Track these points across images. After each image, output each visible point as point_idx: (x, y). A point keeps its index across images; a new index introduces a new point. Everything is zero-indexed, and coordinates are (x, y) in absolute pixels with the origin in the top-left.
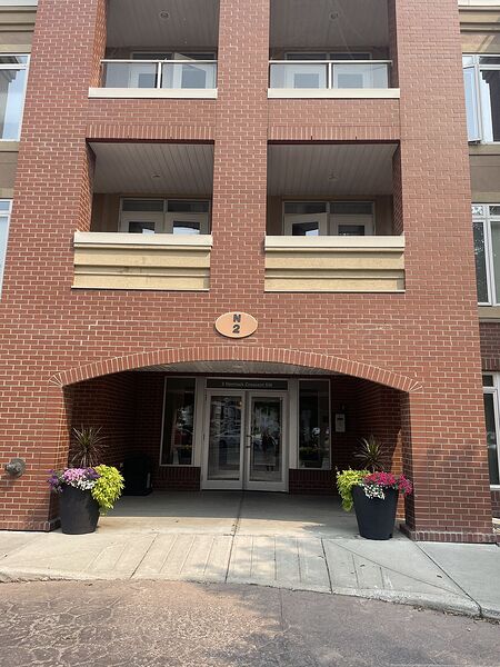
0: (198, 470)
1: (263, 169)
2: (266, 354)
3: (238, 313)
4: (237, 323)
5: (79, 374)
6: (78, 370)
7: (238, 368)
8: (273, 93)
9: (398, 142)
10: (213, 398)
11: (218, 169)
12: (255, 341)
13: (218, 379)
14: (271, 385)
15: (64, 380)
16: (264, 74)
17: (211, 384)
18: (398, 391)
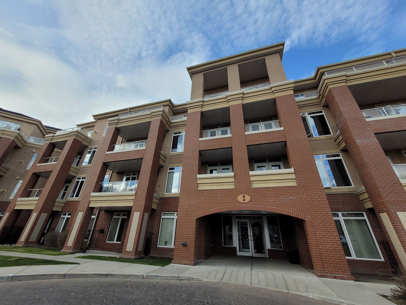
0: (236, 248)
1: (246, 153)
2: (254, 208)
3: (244, 195)
4: (244, 198)
5: (200, 215)
6: (200, 214)
7: (246, 212)
8: (246, 133)
9: (286, 141)
10: (238, 223)
11: (234, 154)
12: (250, 204)
13: (240, 216)
14: (257, 218)
15: (196, 217)
16: (243, 129)
17: (237, 217)
18: (302, 220)
